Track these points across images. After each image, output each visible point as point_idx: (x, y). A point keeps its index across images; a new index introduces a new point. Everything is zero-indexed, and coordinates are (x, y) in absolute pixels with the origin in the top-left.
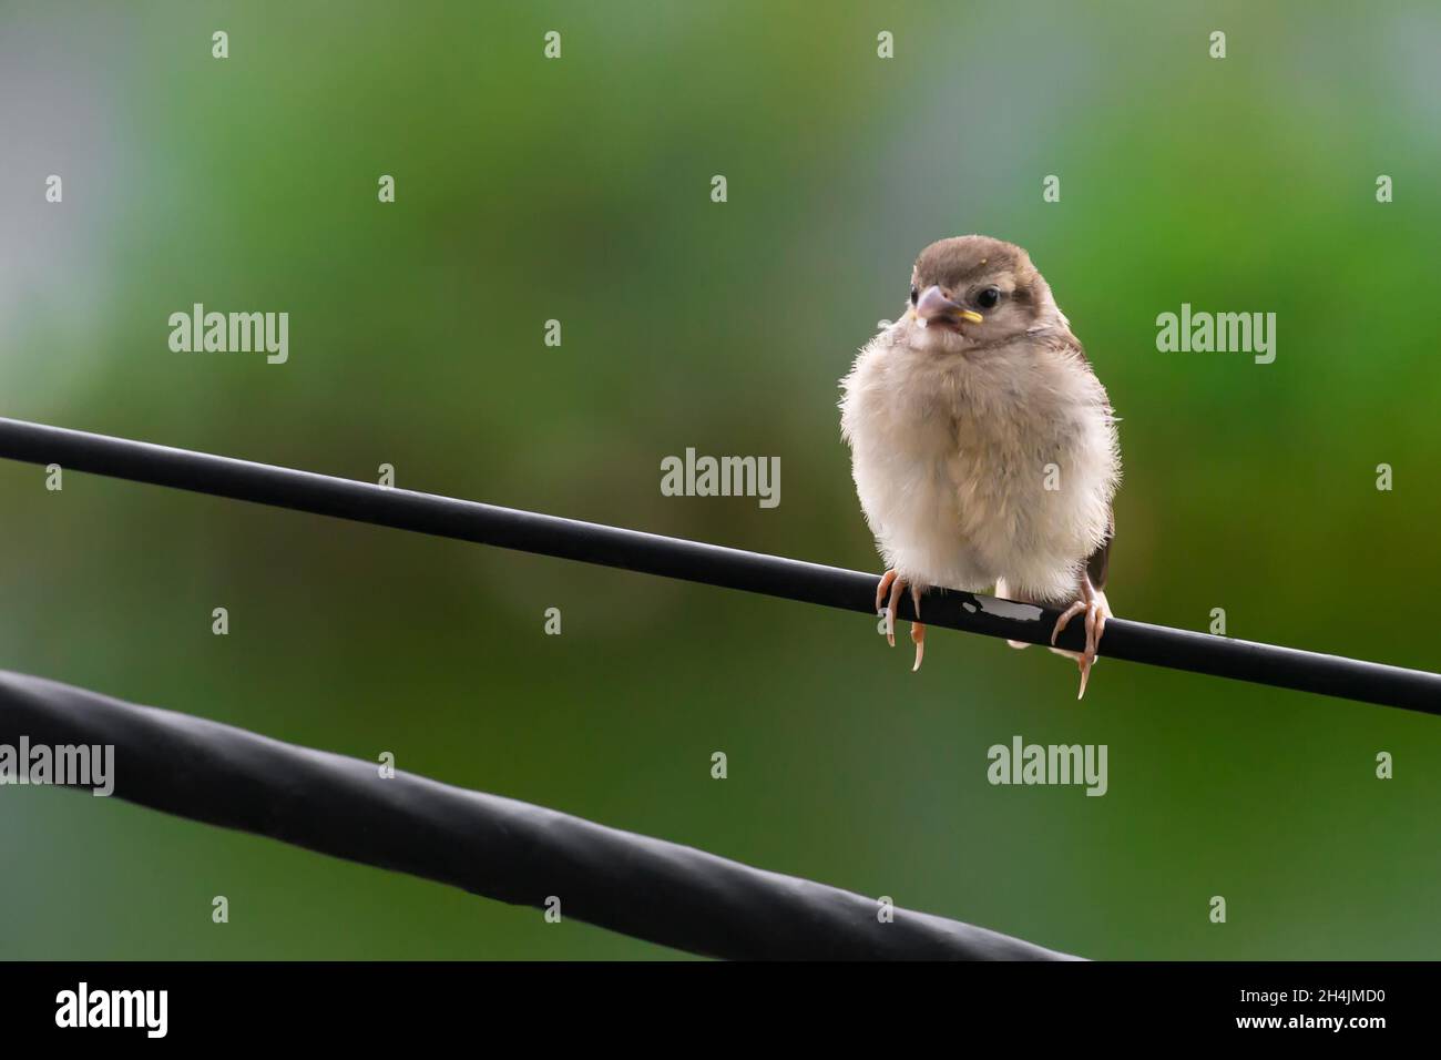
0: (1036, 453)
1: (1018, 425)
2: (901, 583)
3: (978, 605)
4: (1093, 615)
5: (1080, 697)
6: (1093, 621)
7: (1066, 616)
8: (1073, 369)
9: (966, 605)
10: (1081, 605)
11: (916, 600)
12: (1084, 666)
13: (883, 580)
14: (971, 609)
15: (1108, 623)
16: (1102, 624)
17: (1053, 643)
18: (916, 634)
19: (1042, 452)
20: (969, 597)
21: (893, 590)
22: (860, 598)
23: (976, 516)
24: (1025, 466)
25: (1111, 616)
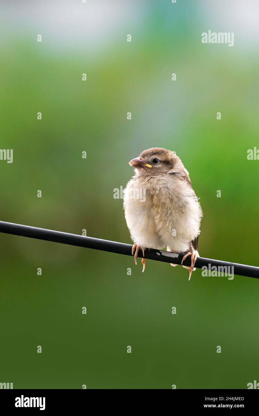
0: (176, 208)
1: (170, 198)
2: (138, 247)
3: (161, 253)
4: (193, 256)
5: (189, 280)
6: (193, 257)
7: (186, 256)
8: (185, 186)
9: (157, 253)
10: (189, 253)
11: (143, 251)
12: (190, 271)
13: (133, 246)
14: (159, 254)
15: (197, 258)
16: (196, 259)
17: (182, 264)
18: (143, 262)
19: (178, 208)
20: (158, 251)
21: (137, 249)
22: (127, 251)
23: (160, 226)
24: (173, 211)
25: (199, 257)
